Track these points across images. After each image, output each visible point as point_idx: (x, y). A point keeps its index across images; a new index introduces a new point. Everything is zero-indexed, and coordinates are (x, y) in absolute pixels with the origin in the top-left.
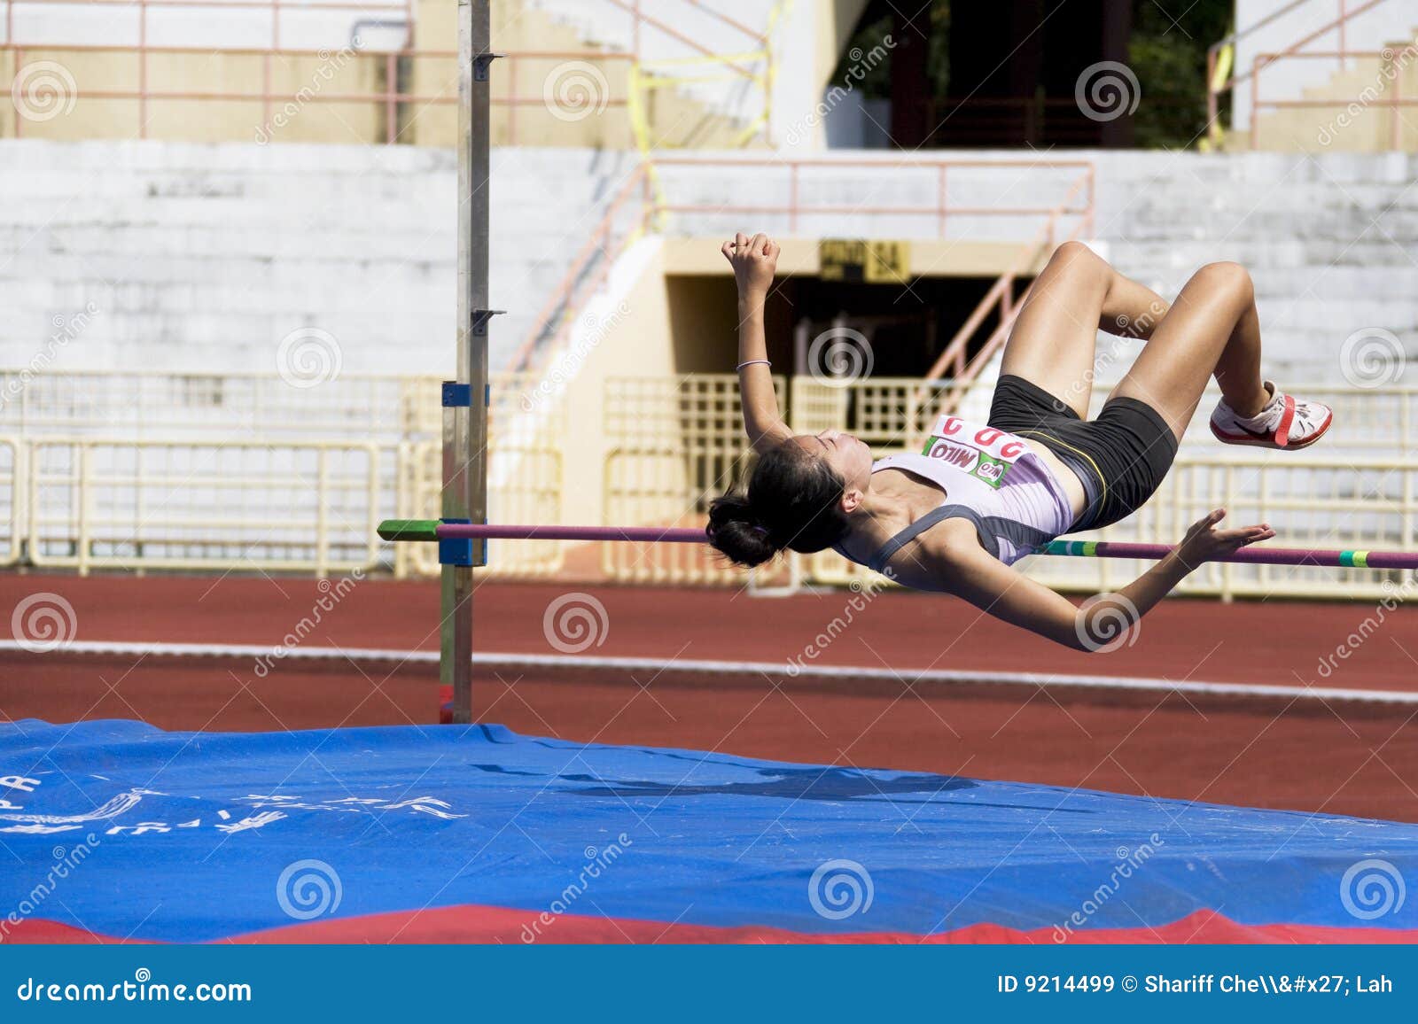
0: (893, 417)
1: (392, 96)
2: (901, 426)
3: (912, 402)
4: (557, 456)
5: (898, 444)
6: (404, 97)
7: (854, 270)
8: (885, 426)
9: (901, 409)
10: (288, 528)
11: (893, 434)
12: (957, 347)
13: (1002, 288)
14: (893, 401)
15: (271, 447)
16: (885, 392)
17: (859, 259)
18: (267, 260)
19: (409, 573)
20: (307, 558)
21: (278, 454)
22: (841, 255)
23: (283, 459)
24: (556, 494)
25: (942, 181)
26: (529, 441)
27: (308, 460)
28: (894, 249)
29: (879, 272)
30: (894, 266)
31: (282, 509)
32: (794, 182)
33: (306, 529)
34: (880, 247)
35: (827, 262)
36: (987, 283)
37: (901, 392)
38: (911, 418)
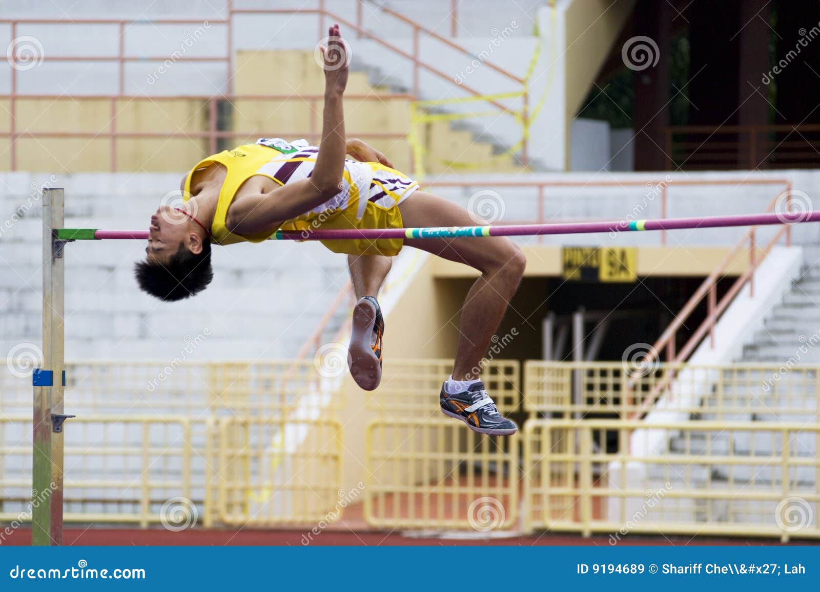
0: (610, 394)
1: (214, 134)
2: (617, 401)
3: (625, 382)
4: (337, 427)
5: (616, 416)
6: (224, 134)
7: (590, 271)
8: (603, 401)
9: (617, 387)
10: (120, 488)
11: (610, 408)
12: (668, 335)
13: (709, 286)
14: (610, 380)
15: (106, 422)
16: (604, 373)
17: (594, 263)
18: (111, 269)
19: (215, 522)
20: (135, 512)
21: (112, 427)
22: (579, 260)
23: (116, 432)
24: (336, 458)
25: (664, 197)
26: (314, 415)
27: (135, 433)
28: (623, 255)
29: (611, 274)
30: (623, 268)
31: (117, 472)
32: (541, 198)
33: (135, 488)
34: (611, 253)
35: (568, 265)
36: (697, 281)
37: (617, 373)
38: (625, 394)
